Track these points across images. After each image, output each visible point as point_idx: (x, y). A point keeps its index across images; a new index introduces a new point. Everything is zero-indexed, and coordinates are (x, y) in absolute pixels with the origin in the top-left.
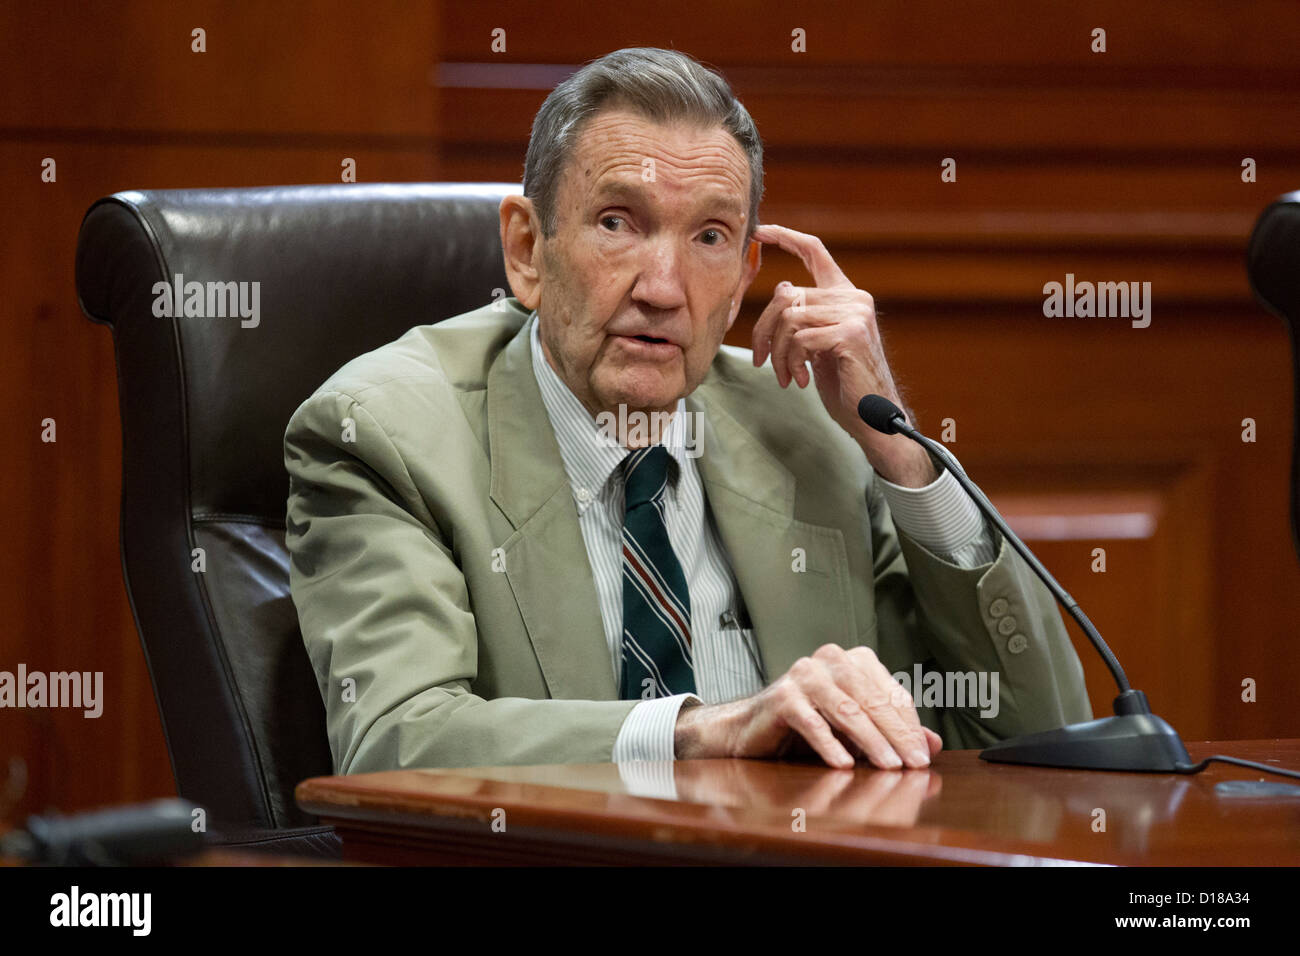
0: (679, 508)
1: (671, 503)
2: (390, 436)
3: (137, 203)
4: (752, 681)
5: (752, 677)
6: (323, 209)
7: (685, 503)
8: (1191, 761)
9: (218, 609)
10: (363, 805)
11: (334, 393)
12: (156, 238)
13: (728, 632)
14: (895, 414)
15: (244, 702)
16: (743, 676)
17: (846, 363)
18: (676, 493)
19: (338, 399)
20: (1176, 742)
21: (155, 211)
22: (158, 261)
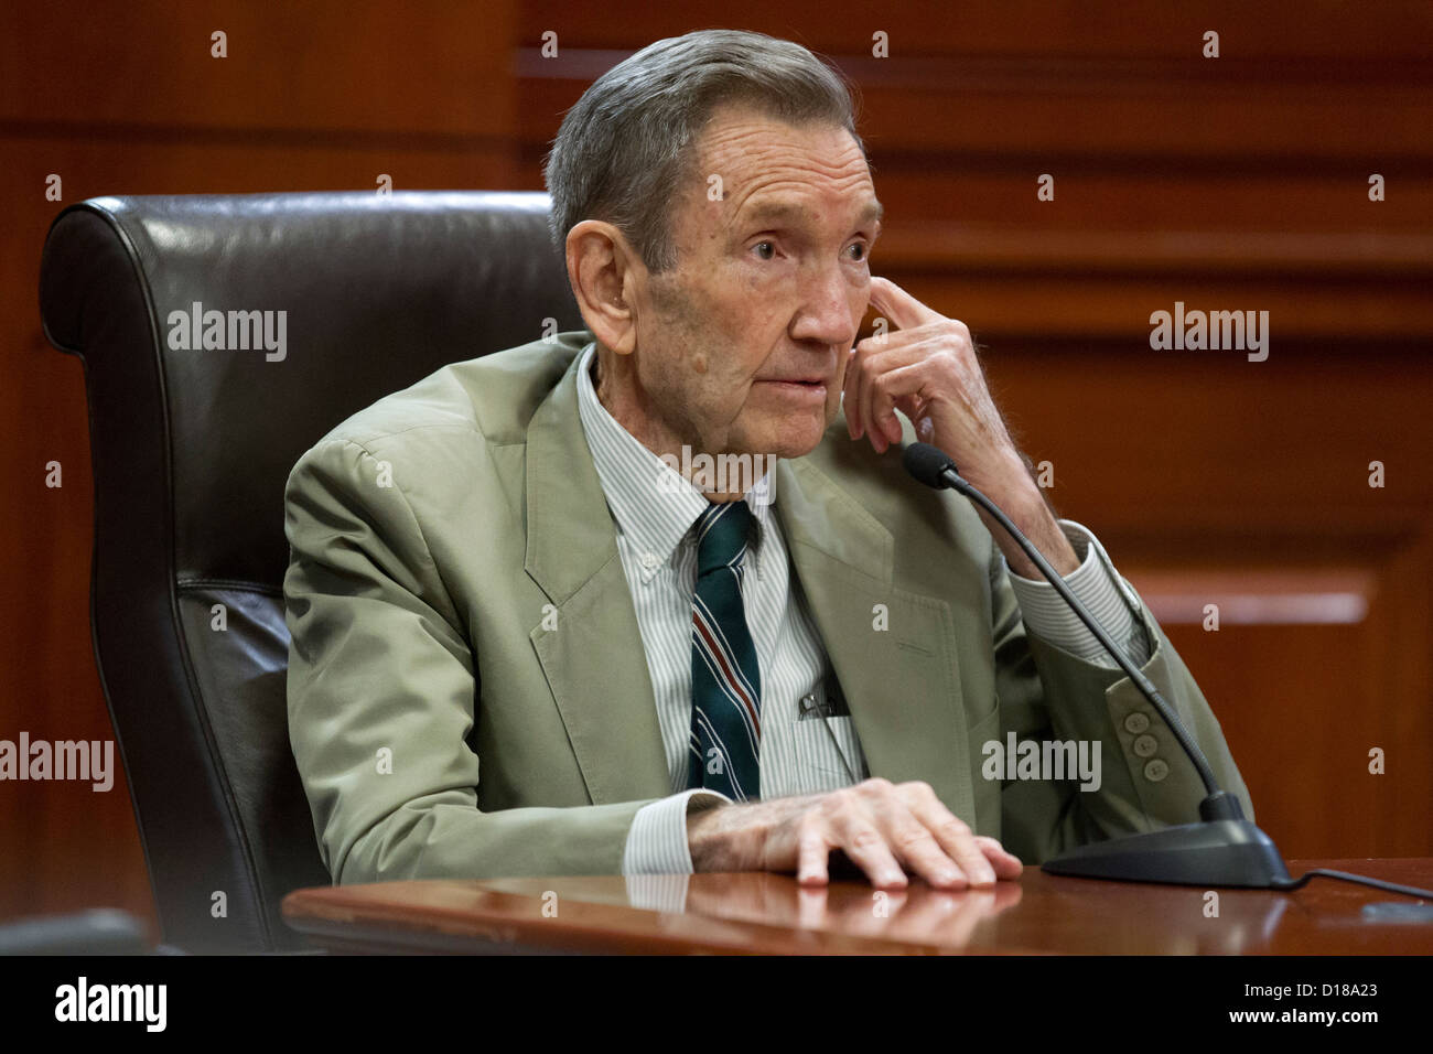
0: (759, 577)
1: (750, 571)
2: (404, 492)
3: (113, 211)
4: (840, 778)
5: (840, 774)
6: (335, 220)
7: (767, 572)
8: (1289, 876)
9: (207, 690)
10: (361, 922)
11: (340, 441)
12: (137, 254)
13: (811, 721)
14: (945, 466)
15: (237, 801)
16: (830, 774)
17: (936, 405)
18: (757, 560)
19: (345, 448)
20: (1273, 855)
21: (135, 221)
22: (138, 279)
